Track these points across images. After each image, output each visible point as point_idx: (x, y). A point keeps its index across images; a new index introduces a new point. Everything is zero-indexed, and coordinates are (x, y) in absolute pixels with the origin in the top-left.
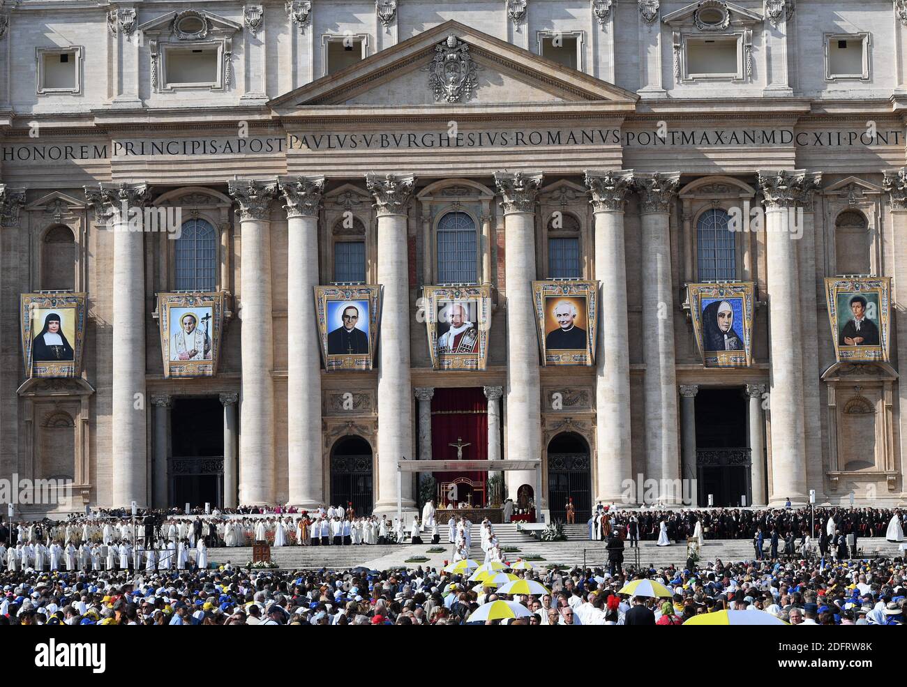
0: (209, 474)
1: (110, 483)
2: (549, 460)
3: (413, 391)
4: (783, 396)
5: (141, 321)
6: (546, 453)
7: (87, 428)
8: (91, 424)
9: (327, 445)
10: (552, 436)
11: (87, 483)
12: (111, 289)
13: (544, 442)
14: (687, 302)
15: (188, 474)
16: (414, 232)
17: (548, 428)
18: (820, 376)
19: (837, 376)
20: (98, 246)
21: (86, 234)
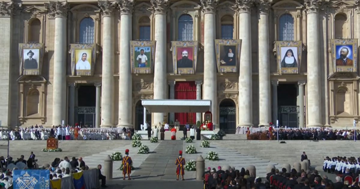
0: (89, 113)
1: (52, 116)
2: (220, 110)
3: (167, 82)
4: (313, 85)
5: (65, 54)
6: (219, 107)
7: (44, 95)
8: (45, 93)
9: (134, 103)
10: (221, 100)
11: (43, 116)
12: (54, 43)
13: (218, 102)
14: (275, 48)
15: (82, 113)
16: (169, 21)
17: (220, 97)
18: (327, 78)
19: (334, 78)
20: (49, 26)
21: (45, 22)
